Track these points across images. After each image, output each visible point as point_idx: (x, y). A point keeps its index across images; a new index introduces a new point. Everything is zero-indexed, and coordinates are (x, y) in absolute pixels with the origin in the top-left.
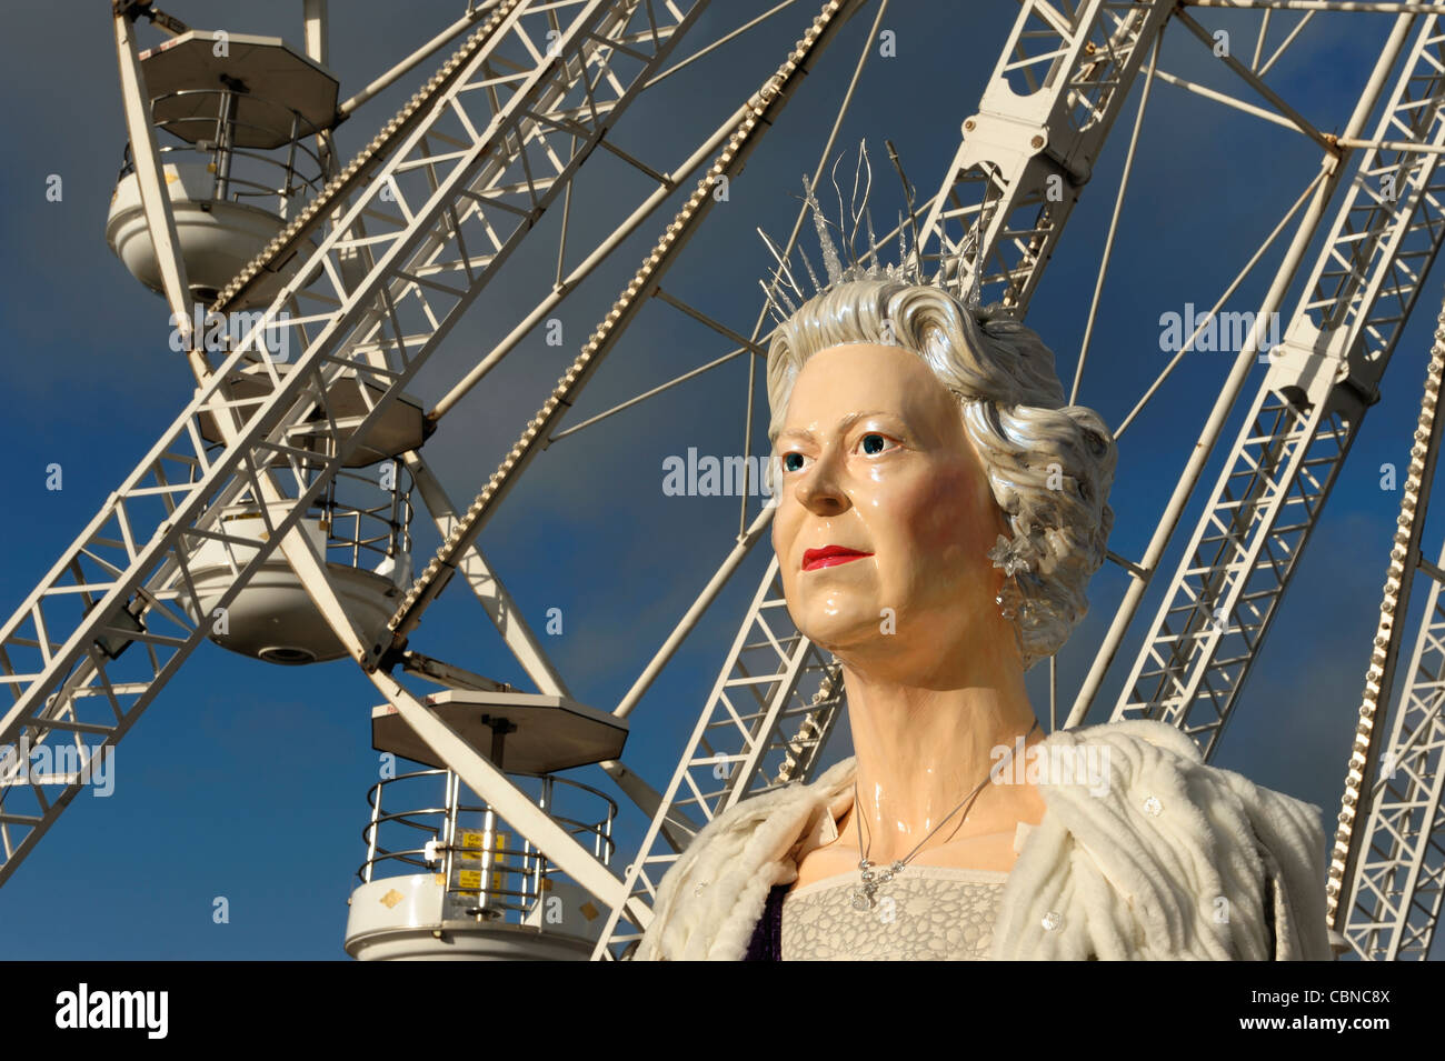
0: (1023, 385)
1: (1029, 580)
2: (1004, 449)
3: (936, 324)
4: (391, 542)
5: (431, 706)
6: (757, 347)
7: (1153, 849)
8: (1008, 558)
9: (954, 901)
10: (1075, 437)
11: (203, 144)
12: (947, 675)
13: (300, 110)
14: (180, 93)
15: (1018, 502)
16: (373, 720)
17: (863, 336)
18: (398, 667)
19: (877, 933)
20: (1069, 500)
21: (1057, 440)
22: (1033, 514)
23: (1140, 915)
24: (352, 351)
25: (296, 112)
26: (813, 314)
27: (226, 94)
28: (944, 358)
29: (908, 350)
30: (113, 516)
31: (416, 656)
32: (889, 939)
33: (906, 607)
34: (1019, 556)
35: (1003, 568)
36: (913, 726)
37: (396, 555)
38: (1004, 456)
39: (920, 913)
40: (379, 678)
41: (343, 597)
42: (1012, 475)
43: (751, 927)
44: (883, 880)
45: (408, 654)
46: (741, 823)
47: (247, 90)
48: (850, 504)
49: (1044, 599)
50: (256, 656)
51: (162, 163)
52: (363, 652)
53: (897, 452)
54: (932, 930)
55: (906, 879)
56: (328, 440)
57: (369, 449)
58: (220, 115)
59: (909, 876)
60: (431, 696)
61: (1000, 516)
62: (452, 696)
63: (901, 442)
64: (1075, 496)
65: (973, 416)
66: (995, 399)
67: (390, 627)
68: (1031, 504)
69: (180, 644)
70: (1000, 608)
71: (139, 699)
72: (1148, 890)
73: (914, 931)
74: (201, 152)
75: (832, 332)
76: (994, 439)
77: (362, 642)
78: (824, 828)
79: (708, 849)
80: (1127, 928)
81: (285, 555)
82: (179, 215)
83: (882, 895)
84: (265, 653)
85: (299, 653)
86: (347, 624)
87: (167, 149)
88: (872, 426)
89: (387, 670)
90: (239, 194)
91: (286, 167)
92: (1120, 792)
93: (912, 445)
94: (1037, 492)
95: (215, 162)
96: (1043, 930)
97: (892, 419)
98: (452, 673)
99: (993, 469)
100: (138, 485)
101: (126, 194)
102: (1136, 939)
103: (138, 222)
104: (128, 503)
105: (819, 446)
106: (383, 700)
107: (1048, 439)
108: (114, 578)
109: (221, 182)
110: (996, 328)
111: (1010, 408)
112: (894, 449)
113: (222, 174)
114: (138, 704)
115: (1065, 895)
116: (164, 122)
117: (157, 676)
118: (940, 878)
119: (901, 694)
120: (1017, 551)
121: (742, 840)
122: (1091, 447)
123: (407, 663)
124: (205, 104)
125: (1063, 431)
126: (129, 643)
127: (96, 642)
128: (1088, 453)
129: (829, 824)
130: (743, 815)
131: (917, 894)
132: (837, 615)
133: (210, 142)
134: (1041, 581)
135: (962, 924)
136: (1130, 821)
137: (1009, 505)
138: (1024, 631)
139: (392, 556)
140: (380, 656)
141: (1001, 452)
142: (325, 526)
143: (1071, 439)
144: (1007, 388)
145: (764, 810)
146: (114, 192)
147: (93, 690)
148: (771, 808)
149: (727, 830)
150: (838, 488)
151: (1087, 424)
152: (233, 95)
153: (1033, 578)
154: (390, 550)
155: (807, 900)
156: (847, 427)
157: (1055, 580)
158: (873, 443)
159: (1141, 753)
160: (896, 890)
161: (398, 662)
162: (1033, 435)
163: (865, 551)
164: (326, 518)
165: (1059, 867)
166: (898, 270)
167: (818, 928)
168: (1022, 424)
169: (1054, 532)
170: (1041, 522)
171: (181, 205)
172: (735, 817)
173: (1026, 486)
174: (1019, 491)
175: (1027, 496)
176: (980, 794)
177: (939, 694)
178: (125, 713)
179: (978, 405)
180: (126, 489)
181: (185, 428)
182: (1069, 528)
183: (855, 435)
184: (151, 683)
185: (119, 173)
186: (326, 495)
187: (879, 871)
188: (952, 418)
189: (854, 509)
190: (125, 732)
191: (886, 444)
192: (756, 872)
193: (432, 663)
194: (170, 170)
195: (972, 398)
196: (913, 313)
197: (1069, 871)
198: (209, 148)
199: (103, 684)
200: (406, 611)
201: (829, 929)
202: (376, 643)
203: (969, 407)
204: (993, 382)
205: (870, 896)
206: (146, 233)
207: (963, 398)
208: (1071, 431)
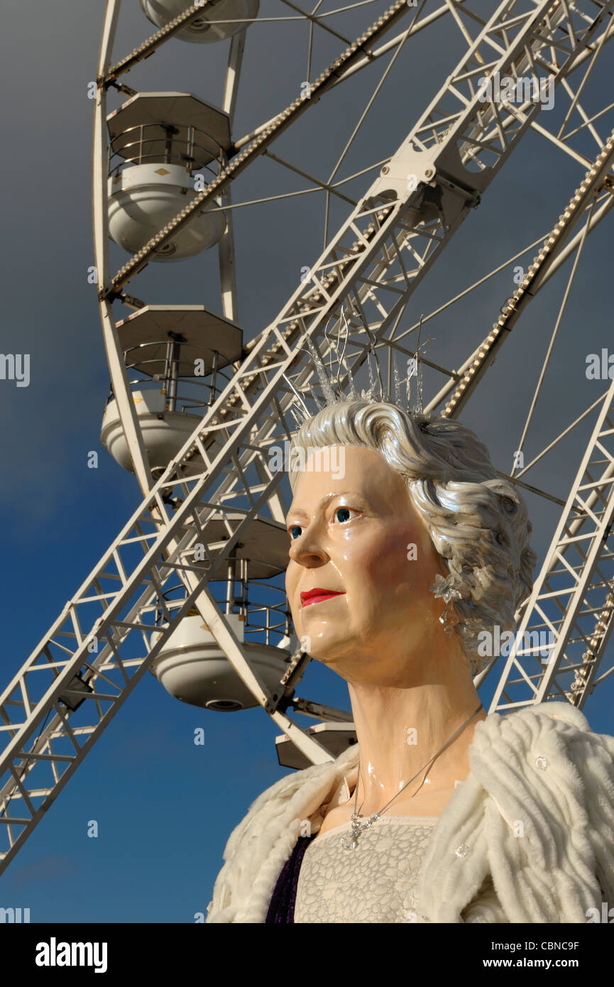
0: (455, 467)
1: (465, 605)
2: (437, 513)
3: (388, 428)
4: (287, 625)
5: (312, 734)
6: (516, 480)
7: (538, 794)
8: (446, 590)
9: (408, 840)
10: (490, 501)
11: (157, 377)
12: (409, 677)
13: (219, 350)
14: (142, 345)
15: (451, 550)
16: (276, 745)
17: (338, 441)
18: (290, 709)
19: (355, 866)
20: (487, 545)
21: (474, 504)
22: (463, 558)
23: (523, 844)
24: (220, 499)
25: (215, 351)
26: (307, 428)
27: (170, 344)
28: (394, 451)
29: (370, 448)
30: (68, 618)
31: (301, 701)
32: (361, 870)
33: (368, 629)
34: (453, 588)
35: (442, 598)
36: (388, 715)
37: (290, 635)
38: (438, 518)
39: (384, 850)
40: (277, 717)
41: (252, 663)
42: (444, 531)
43: (280, 867)
44: (365, 827)
45: (296, 700)
46: (284, 792)
47: (185, 340)
48: (329, 558)
49: (477, 618)
50: (205, 707)
51: (132, 391)
52: (266, 700)
53: (359, 519)
54: (390, 862)
55: (380, 826)
56: (242, 561)
57: (269, 565)
58: (167, 357)
59: (382, 823)
60: (312, 727)
61: (440, 561)
62: (326, 725)
63: (362, 512)
64: (492, 543)
65: (417, 490)
66: (432, 478)
67: (282, 682)
68: (459, 550)
69: (115, 699)
70: (443, 626)
71: (89, 737)
72: (529, 824)
73: (378, 864)
74: (156, 382)
75: (318, 440)
76: (430, 506)
77: (265, 693)
78: (341, 792)
79: (261, 811)
80: (514, 854)
81: (215, 639)
82: (142, 423)
83: (363, 838)
84: (210, 705)
85: (232, 703)
86: (256, 682)
87: (136, 382)
88: (342, 502)
89: (282, 711)
90: (185, 407)
91: (211, 387)
92: (521, 754)
93: (370, 514)
94: (462, 542)
95: (165, 388)
96: (455, 858)
97: (354, 497)
98: (327, 711)
99: (433, 528)
100: (84, 595)
101: (111, 413)
102: (521, 862)
103: (118, 430)
104: (78, 607)
105: (309, 519)
106: (281, 732)
107: (469, 504)
108: (68, 657)
109: (171, 400)
110: (438, 429)
111: (444, 484)
112: (358, 518)
113: (172, 394)
114: (89, 740)
115: (476, 832)
116: (133, 365)
117: (101, 721)
118: (401, 824)
119: (377, 692)
120: (452, 584)
121: (285, 804)
122: (505, 508)
123: (295, 705)
124: (158, 351)
125: (481, 497)
126: (83, 700)
127: (60, 700)
128: (502, 512)
129: (345, 790)
130: (286, 786)
131: (385, 836)
132: (323, 637)
133: (161, 375)
134: (475, 606)
135: (410, 856)
136: (525, 776)
137: (445, 552)
138: (465, 642)
139: (288, 635)
140: (277, 701)
141: (436, 515)
142: (242, 618)
143: (486, 503)
144: (441, 469)
145: (301, 781)
146: (105, 412)
147: (63, 732)
148: (305, 780)
149: (275, 797)
150: (320, 548)
151: (502, 492)
152: (175, 344)
153: (468, 604)
154: (287, 631)
155: (320, 844)
156: (325, 504)
157: (484, 605)
158: (343, 514)
159: (540, 724)
160: (372, 834)
161: (290, 706)
162: (458, 501)
163: (339, 591)
164: (243, 613)
165: (475, 811)
166: (367, 394)
167: (321, 864)
168: (452, 496)
169: (479, 570)
170: (469, 563)
171: (144, 417)
172: (280, 788)
173: (455, 538)
174: (450, 541)
175: (455, 545)
176: (435, 762)
177: (404, 691)
178: (81, 747)
179: (419, 483)
180: (76, 599)
181: (112, 557)
182: (490, 566)
183: (331, 510)
184: (97, 726)
185: (107, 400)
186: (242, 597)
187: (364, 821)
188: (401, 493)
189: (331, 561)
190: (83, 758)
191: (351, 514)
192: (287, 826)
193: (313, 705)
194: (137, 395)
195: (415, 478)
196: (372, 422)
197: (483, 814)
198: (161, 379)
199: (68, 729)
200: (292, 671)
201: (327, 864)
202: (274, 694)
203: (414, 485)
204: (429, 466)
205: (355, 839)
206: (123, 437)
207: (410, 479)
208: (487, 497)
